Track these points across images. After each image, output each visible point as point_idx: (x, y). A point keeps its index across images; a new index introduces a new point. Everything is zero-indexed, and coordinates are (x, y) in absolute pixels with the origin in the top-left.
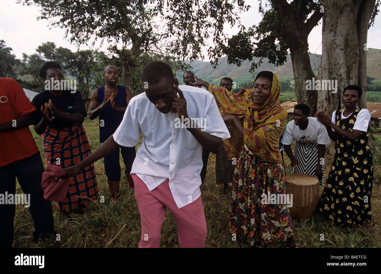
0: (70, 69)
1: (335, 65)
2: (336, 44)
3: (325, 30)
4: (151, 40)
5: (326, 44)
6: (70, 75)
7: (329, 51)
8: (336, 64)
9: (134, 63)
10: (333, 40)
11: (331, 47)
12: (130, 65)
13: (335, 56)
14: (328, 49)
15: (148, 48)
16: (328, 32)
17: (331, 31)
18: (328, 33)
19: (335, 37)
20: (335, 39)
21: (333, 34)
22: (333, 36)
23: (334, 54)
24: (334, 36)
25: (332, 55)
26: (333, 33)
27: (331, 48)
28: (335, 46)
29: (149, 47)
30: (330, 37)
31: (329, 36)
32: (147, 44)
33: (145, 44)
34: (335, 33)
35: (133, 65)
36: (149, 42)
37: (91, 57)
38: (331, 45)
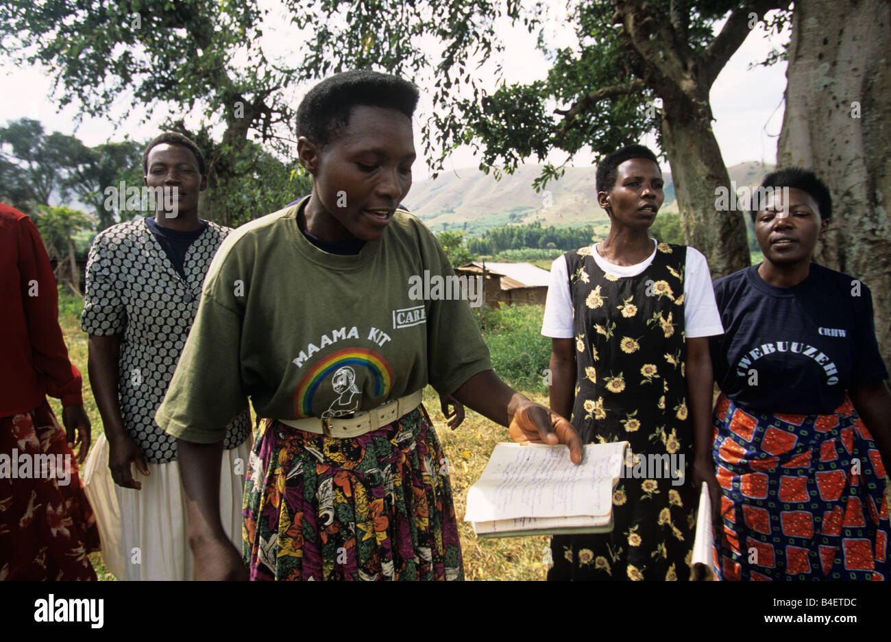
0: (81, 187)
1: (830, 163)
2: (834, 98)
3: (801, 56)
4: (278, 111)
5: (804, 97)
6: (80, 201)
7: (814, 119)
8: (834, 158)
9: (230, 168)
10: (826, 86)
11: (819, 108)
12: (220, 173)
13: (830, 136)
14: (810, 113)
15: (268, 132)
16: (812, 61)
17: (821, 56)
18: (809, 65)
19: (833, 76)
20: (832, 83)
21: (826, 66)
22: (826, 75)
23: (828, 130)
24: (831, 73)
25: (820, 130)
26: (826, 64)
27: (818, 111)
28: (832, 104)
29: (271, 130)
30: (816, 76)
31: (812, 72)
32: (267, 123)
33: (261, 121)
34: (834, 64)
35: (228, 172)
36: (271, 117)
37: (132, 158)
38: (819, 101)
